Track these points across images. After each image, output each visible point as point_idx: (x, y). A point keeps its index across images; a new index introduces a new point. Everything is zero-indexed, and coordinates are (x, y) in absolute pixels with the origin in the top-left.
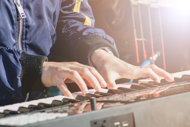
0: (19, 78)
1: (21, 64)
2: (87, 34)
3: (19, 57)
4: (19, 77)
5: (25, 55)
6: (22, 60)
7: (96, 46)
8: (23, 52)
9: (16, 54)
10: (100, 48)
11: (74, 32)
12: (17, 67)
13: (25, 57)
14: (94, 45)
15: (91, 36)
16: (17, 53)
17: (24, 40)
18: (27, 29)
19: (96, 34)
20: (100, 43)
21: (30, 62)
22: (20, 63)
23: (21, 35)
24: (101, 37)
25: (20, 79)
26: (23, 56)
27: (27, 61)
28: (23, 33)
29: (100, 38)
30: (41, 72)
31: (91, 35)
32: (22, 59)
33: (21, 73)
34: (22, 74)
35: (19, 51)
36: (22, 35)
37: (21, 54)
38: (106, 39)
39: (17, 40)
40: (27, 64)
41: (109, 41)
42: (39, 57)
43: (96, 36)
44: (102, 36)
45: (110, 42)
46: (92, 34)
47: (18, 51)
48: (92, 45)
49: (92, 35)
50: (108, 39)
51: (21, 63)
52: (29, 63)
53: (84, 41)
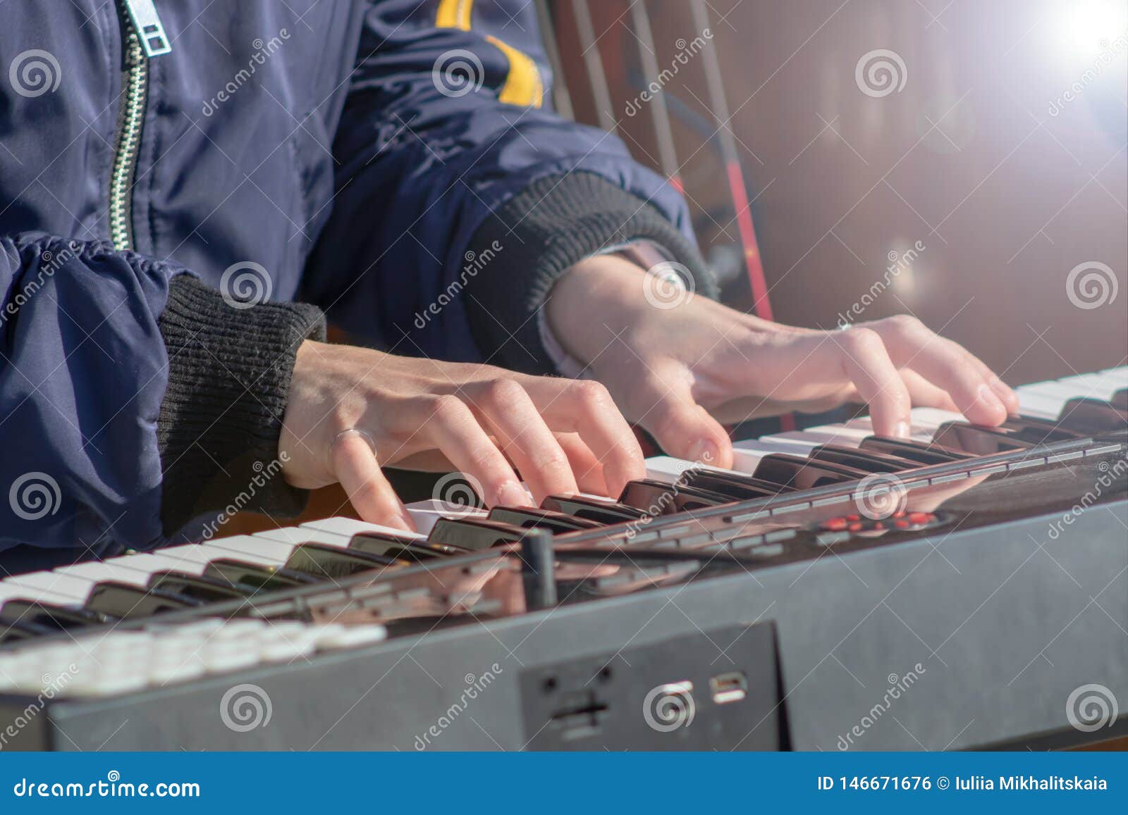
0: (152, 428)
1: (166, 343)
2: (525, 162)
3: (154, 304)
4: (152, 420)
5: (190, 296)
6: (175, 325)
7: (587, 237)
8: (177, 275)
9: (141, 282)
10: (607, 245)
11: (447, 149)
12: (142, 361)
13: (192, 306)
14: (575, 229)
15: (553, 176)
16: (147, 277)
17: (146, 191)
18: (166, 126)
19: (580, 163)
20: (606, 217)
21: (223, 334)
22: (161, 341)
23: (131, 155)
24: (609, 180)
25: (158, 432)
26: (179, 297)
27: (204, 327)
28: (140, 145)
29: (605, 186)
30: (282, 398)
31: (554, 169)
32: (176, 316)
33: (166, 399)
34: (167, 405)
35: (156, 267)
36: (137, 158)
37: (171, 286)
38: (640, 195)
39: (106, 185)
40: (200, 347)
41: (654, 204)
42: (274, 312)
43: (582, 176)
44: (615, 177)
45: (663, 213)
46: (557, 162)
47: (151, 267)
48: (562, 228)
49: (559, 167)
50: (651, 193)
51: (170, 339)
52: (215, 345)
53: (509, 202)
